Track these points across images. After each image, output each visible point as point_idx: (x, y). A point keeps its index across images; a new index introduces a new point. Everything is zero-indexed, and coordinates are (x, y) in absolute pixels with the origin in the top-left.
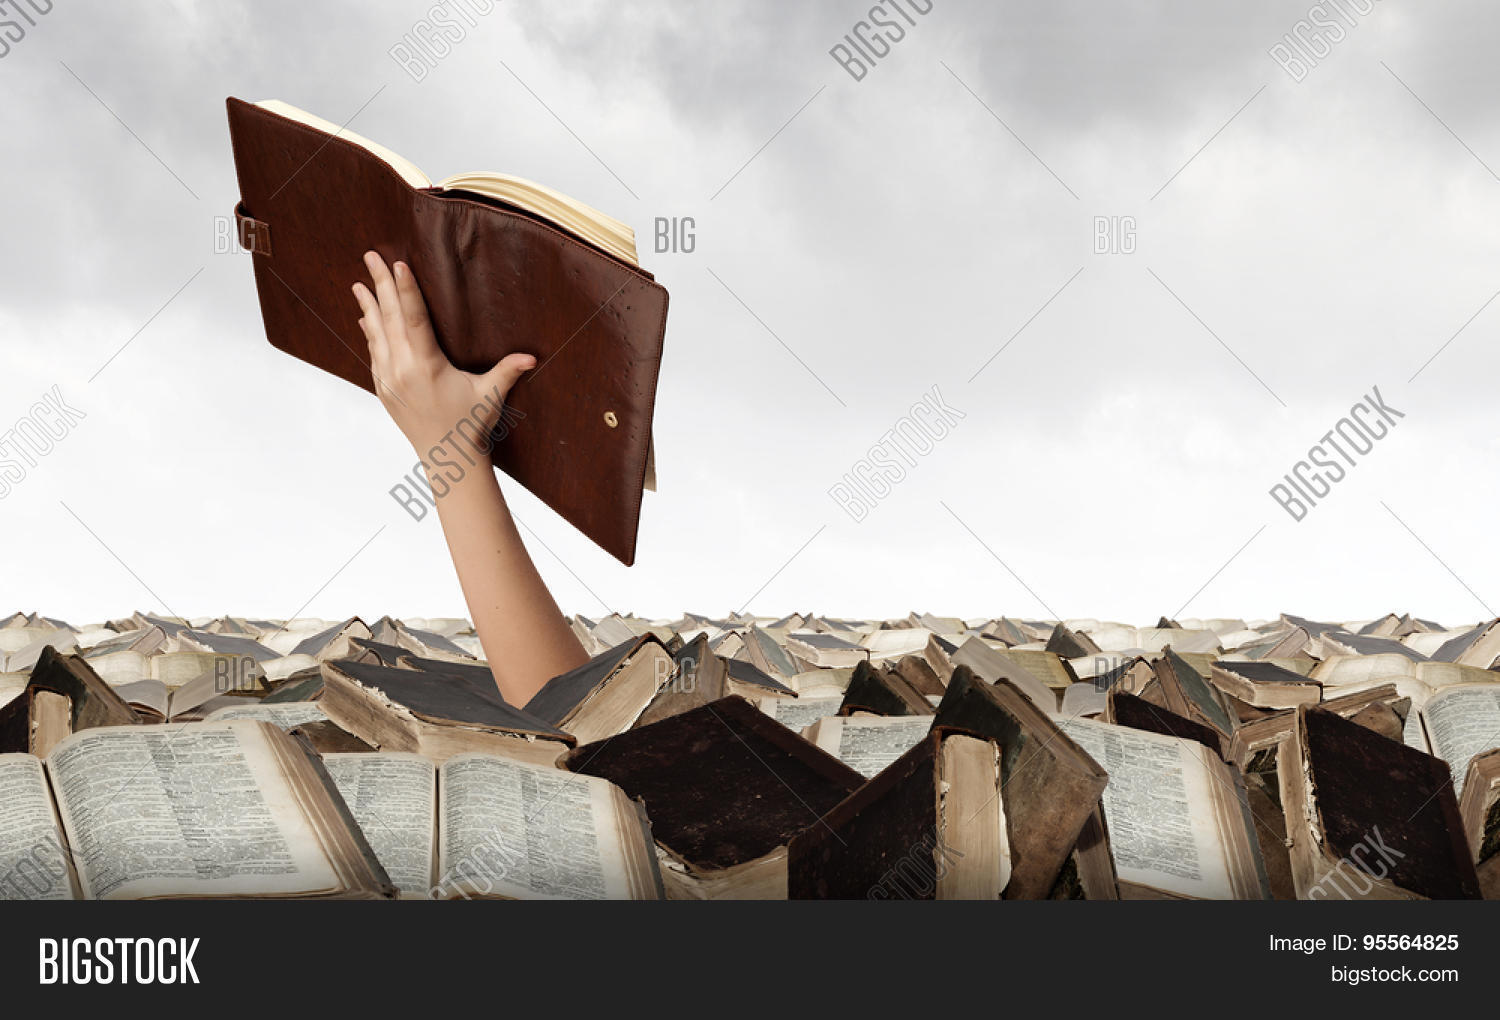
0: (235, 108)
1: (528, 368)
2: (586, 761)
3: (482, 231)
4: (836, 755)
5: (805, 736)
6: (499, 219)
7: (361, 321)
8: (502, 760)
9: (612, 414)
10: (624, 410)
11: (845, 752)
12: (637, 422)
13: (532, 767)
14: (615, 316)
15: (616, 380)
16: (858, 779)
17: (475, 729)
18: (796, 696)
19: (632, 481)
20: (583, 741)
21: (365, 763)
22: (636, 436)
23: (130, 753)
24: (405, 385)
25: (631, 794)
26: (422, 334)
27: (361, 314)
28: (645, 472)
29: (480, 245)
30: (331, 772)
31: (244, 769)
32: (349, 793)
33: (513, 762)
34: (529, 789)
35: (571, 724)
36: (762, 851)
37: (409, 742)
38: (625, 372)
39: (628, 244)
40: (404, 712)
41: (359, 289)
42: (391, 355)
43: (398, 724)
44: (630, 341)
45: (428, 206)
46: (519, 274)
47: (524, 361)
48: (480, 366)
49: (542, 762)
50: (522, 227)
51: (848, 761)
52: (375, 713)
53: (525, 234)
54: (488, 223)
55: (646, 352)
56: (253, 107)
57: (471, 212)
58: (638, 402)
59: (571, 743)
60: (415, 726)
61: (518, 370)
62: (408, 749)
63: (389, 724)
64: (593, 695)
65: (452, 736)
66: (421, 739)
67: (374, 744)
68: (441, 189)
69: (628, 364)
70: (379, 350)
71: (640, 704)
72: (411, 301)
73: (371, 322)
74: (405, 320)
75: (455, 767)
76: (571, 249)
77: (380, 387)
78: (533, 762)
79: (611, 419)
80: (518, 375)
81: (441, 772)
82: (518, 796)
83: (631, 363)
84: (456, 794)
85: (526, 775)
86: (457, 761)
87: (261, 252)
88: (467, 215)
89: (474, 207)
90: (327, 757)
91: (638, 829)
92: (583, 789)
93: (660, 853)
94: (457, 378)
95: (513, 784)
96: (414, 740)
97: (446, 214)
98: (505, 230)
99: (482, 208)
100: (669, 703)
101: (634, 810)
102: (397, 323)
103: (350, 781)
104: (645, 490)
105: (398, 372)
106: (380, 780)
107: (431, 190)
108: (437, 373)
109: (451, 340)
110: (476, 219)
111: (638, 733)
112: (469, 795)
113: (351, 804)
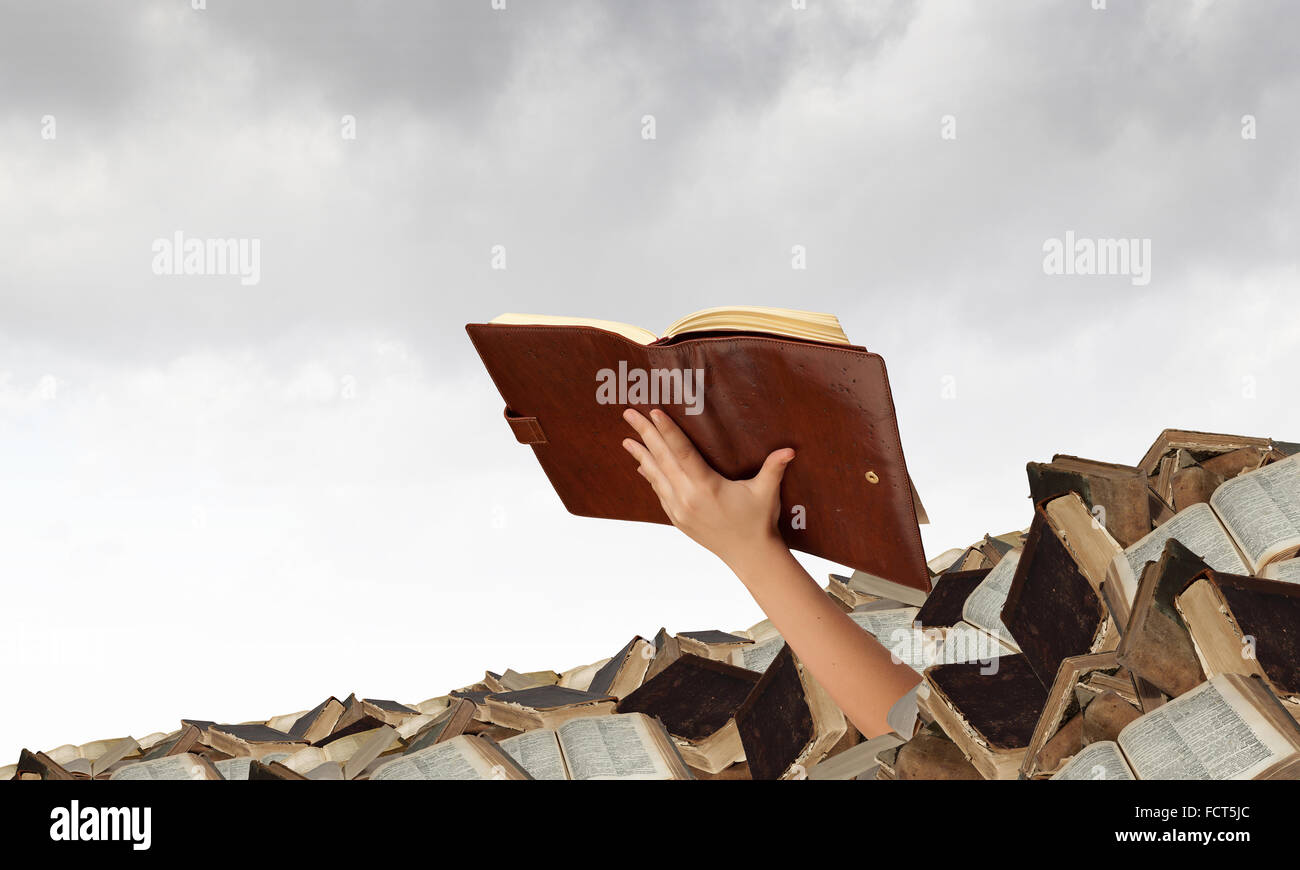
0: (475, 331)
1: (789, 459)
2: (626, 706)
3: (712, 360)
4: (744, 667)
5: (726, 662)
6: (722, 346)
7: (639, 470)
8: (586, 718)
9: (871, 473)
10: (880, 465)
11: (748, 665)
12: (894, 472)
13: (600, 718)
14: (845, 391)
15: (865, 444)
16: (758, 675)
17: (567, 707)
18: (753, 643)
19: (907, 521)
20: (621, 698)
21: (520, 740)
22: (898, 484)
23: (406, 770)
24: (693, 509)
25: (652, 716)
26: (693, 462)
27: (638, 464)
28: (916, 511)
29: (714, 372)
30: (505, 749)
31: (463, 761)
32: (517, 756)
33: (591, 718)
34: (603, 729)
35: (613, 691)
36: (723, 724)
37: (538, 724)
38: (870, 435)
39: (835, 329)
40: (531, 710)
41: (629, 444)
42: (674, 489)
43: (530, 716)
44: (864, 407)
45: (661, 357)
46: (754, 385)
47: (784, 455)
48: (749, 472)
49: (605, 714)
50: (744, 345)
51: (750, 668)
52: (518, 715)
53: (749, 351)
54: (714, 352)
55: (881, 412)
56: (489, 326)
57: (698, 348)
58: (889, 455)
59: (615, 700)
60: (539, 715)
61: (782, 464)
62: (538, 727)
63: (526, 718)
64: (619, 674)
65: (558, 714)
66: (543, 720)
67: (522, 730)
68: (667, 339)
69: (869, 427)
70: (663, 488)
71: (643, 671)
72: (675, 438)
73: (647, 467)
74: (675, 456)
75: (563, 729)
76: (791, 350)
77: (674, 517)
78: (600, 715)
79: (872, 477)
80: (784, 467)
81: (558, 733)
82: (598, 733)
83: (872, 426)
84: (567, 741)
85: (599, 722)
86: (563, 726)
87: (538, 442)
88: (695, 353)
89: (698, 343)
90: (501, 743)
91: (660, 731)
92: (628, 720)
93: (674, 739)
94: (735, 489)
95: (593, 728)
96: (540, 722)
97: (678, 357)
98: (731, 353)
99: (706, 342)
100: (657, 667)
101: (656, 722)
102: (669, 461)
103: (516, 750)
104: (920, 526)
105: (684, 500)
106: (529, 746)
107: (658, 342)
108: (716, 490)
109: (718, 459)
110: (704, 352)
111: (646, 685)
112: (575, 739)
113: (520, 762)
